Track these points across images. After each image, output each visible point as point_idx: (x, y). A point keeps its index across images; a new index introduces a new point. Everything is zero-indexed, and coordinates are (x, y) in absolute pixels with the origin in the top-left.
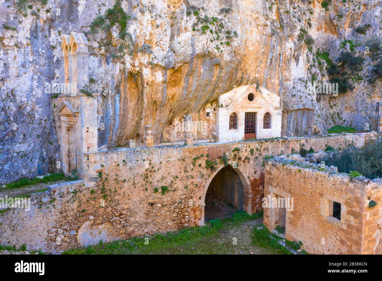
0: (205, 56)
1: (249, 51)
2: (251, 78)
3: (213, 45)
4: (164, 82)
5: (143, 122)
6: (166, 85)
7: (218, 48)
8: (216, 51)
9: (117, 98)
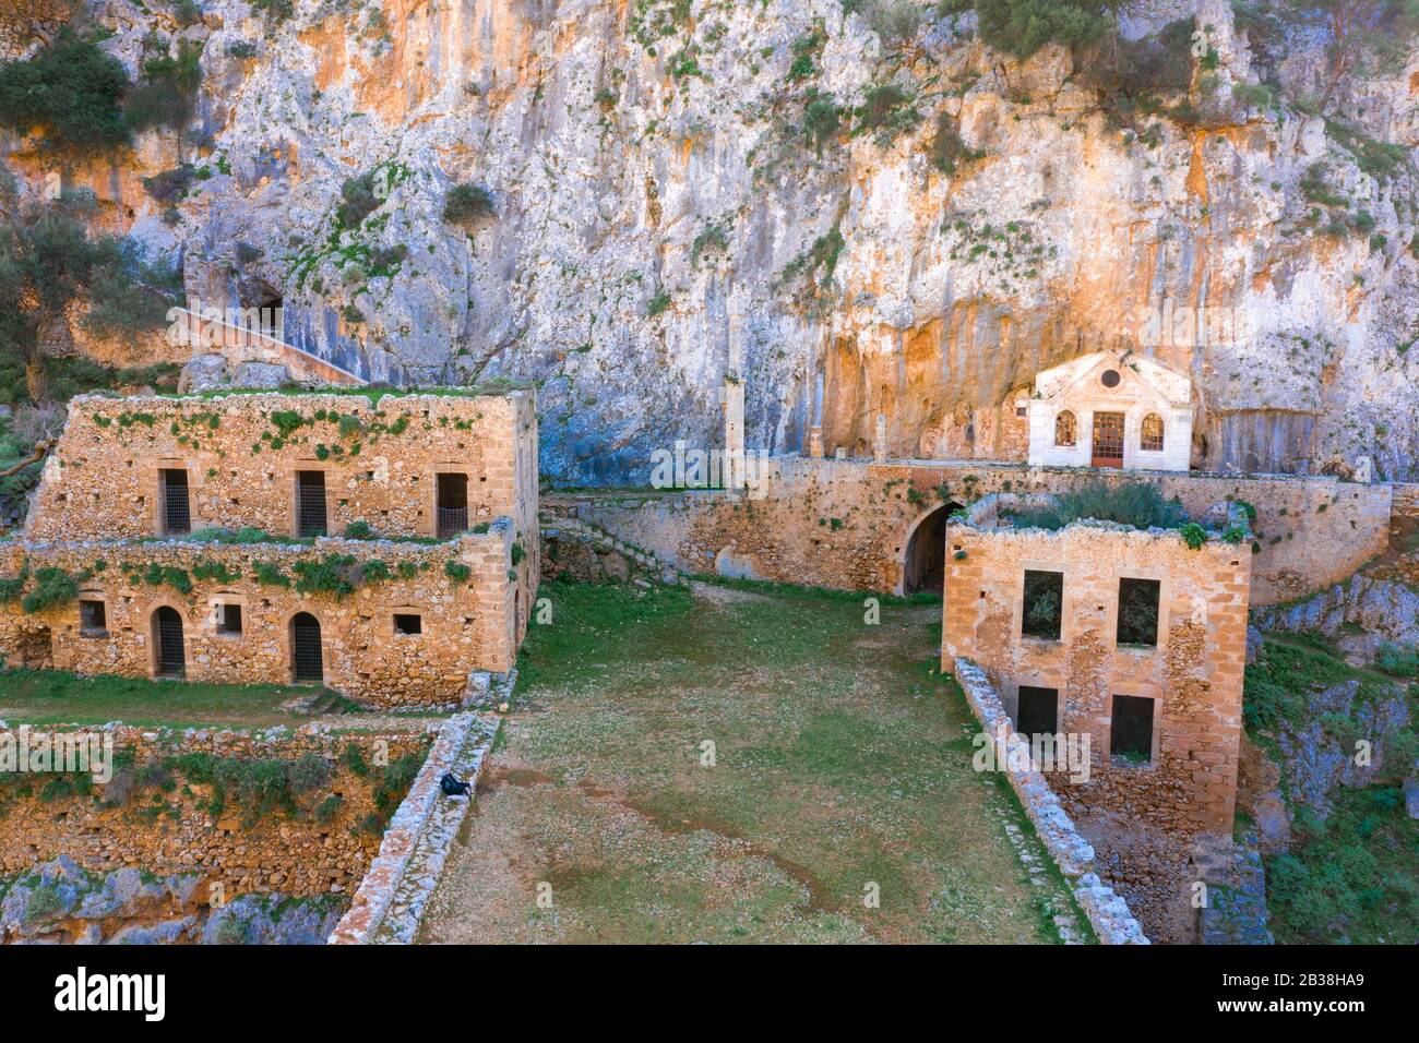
0: (977, 302)
1: (1088, 282)
2: (1109, 338)
3: (996, 280)
4: (896, 353)
5: (867, 419)
6: (903, 358)
7: (1005, 286)
8: (999, 291)
9: (820, 380)
